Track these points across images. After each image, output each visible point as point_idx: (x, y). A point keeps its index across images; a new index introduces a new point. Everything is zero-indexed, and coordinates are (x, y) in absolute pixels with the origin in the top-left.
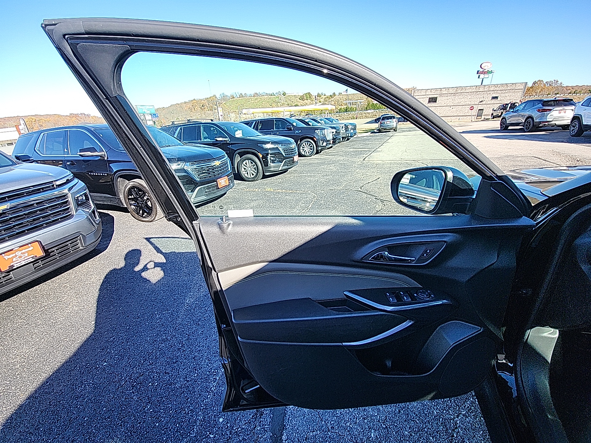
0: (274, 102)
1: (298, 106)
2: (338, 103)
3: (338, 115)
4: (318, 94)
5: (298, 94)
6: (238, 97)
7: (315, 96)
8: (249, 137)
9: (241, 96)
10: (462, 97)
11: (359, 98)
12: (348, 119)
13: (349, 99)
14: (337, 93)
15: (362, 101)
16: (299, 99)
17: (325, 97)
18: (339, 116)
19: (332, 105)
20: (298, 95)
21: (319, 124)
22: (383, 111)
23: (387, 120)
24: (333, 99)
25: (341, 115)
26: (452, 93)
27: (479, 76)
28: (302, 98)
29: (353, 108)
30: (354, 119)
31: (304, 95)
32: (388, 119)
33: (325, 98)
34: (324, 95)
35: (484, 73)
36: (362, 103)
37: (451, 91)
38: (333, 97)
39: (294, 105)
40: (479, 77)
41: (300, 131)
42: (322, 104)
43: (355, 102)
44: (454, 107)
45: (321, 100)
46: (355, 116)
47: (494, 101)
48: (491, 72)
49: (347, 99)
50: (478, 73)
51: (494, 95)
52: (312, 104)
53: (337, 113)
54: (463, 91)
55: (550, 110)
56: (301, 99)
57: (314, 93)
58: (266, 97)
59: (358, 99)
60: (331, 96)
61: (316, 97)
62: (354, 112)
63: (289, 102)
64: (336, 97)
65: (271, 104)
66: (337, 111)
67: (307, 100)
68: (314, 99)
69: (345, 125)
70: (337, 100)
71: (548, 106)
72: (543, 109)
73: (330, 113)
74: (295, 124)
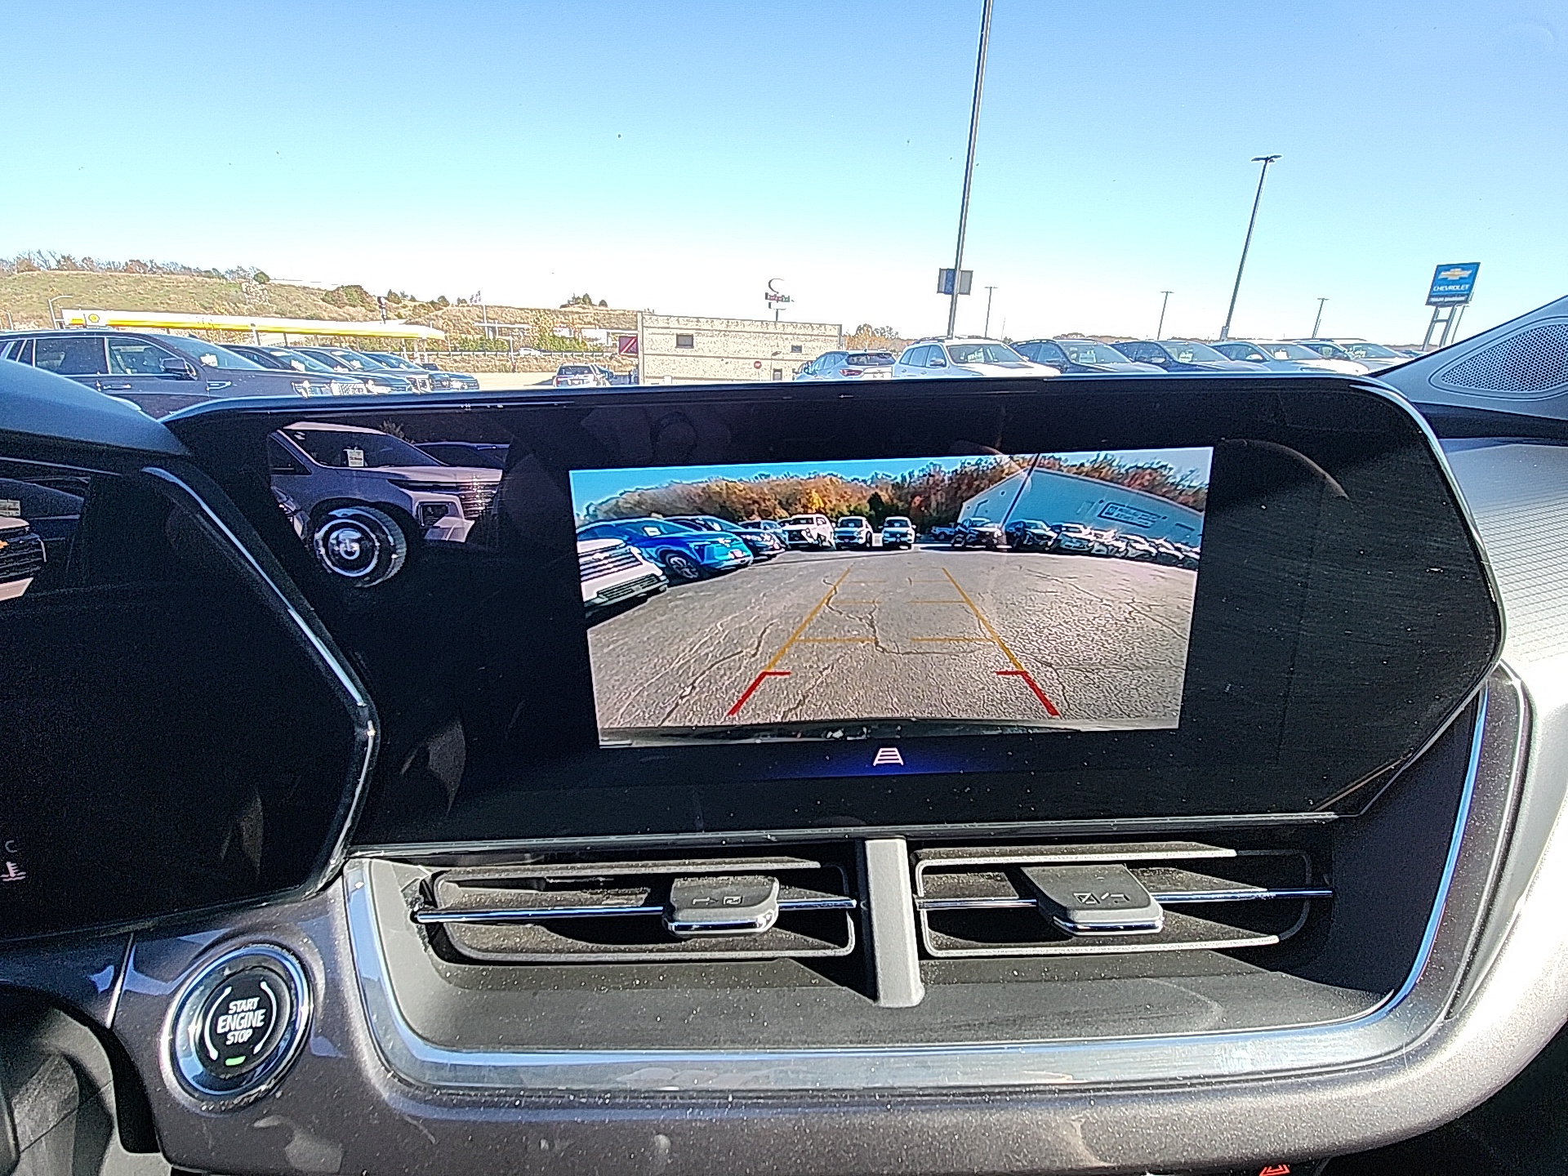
0: (220, 298)
1: (321, 319)
2: (455, 322)
3: (458, 358)
4: (389, 294)
5: (316, 286)
6: (54, 265)
7: (379, 298)
9: (66, 262)
10: (740, 341)
11: (519, 319)
12: (489, 371)
13: (488, 317)
14: (453, 300)
15: (525, 326)
16: (323, 300)
17: (413, 304)
18: (463, 360)
19: (438, 328)
20: (319, 289)
21: (339, 369)
22: (582, 356)
23: (573, 377)
24: (440, 313)
25: (466, 357)
26: (720, 331)
27: (770, 304)
28: (333, 299)
29: (502, 343)
30: (506, 371)
31: (338, 289)
32: (575, 374)
33: (415, 307)
34: (409, 298)
35: (777, 298)
36: (526, 333)
37: (718, 325)
38: (440, 309)
39: (305, 315)
40: (770, 307)
41: (229, 384)
42: (406, 323)
43: (508, 328)
44: (728, 360)
45: (402, 311)
46: (510, 363)
47: (795, 356)
48: (788, 300)
49: (483, 318)
50: (766, 298)
51: (796, 343)
52: (372, 320)
53: (456, 351)
54: (739, 328)
55: (860, 372)
56: (329, 303)
57: (374, 290)
58: (182, 278)
59: (516, 322)
60: (432, 303)
61: (384, 301)
63: (287, 307)
64: (449, 308)
65: (206, 305)
66: (455, 347)
67: (351, 305)
68: (377, 307)
69: (431, 376)
70: (452, 317)
71: (857, 364)
72: (850, 371)
73: (433, 350)
74: (209, 360)
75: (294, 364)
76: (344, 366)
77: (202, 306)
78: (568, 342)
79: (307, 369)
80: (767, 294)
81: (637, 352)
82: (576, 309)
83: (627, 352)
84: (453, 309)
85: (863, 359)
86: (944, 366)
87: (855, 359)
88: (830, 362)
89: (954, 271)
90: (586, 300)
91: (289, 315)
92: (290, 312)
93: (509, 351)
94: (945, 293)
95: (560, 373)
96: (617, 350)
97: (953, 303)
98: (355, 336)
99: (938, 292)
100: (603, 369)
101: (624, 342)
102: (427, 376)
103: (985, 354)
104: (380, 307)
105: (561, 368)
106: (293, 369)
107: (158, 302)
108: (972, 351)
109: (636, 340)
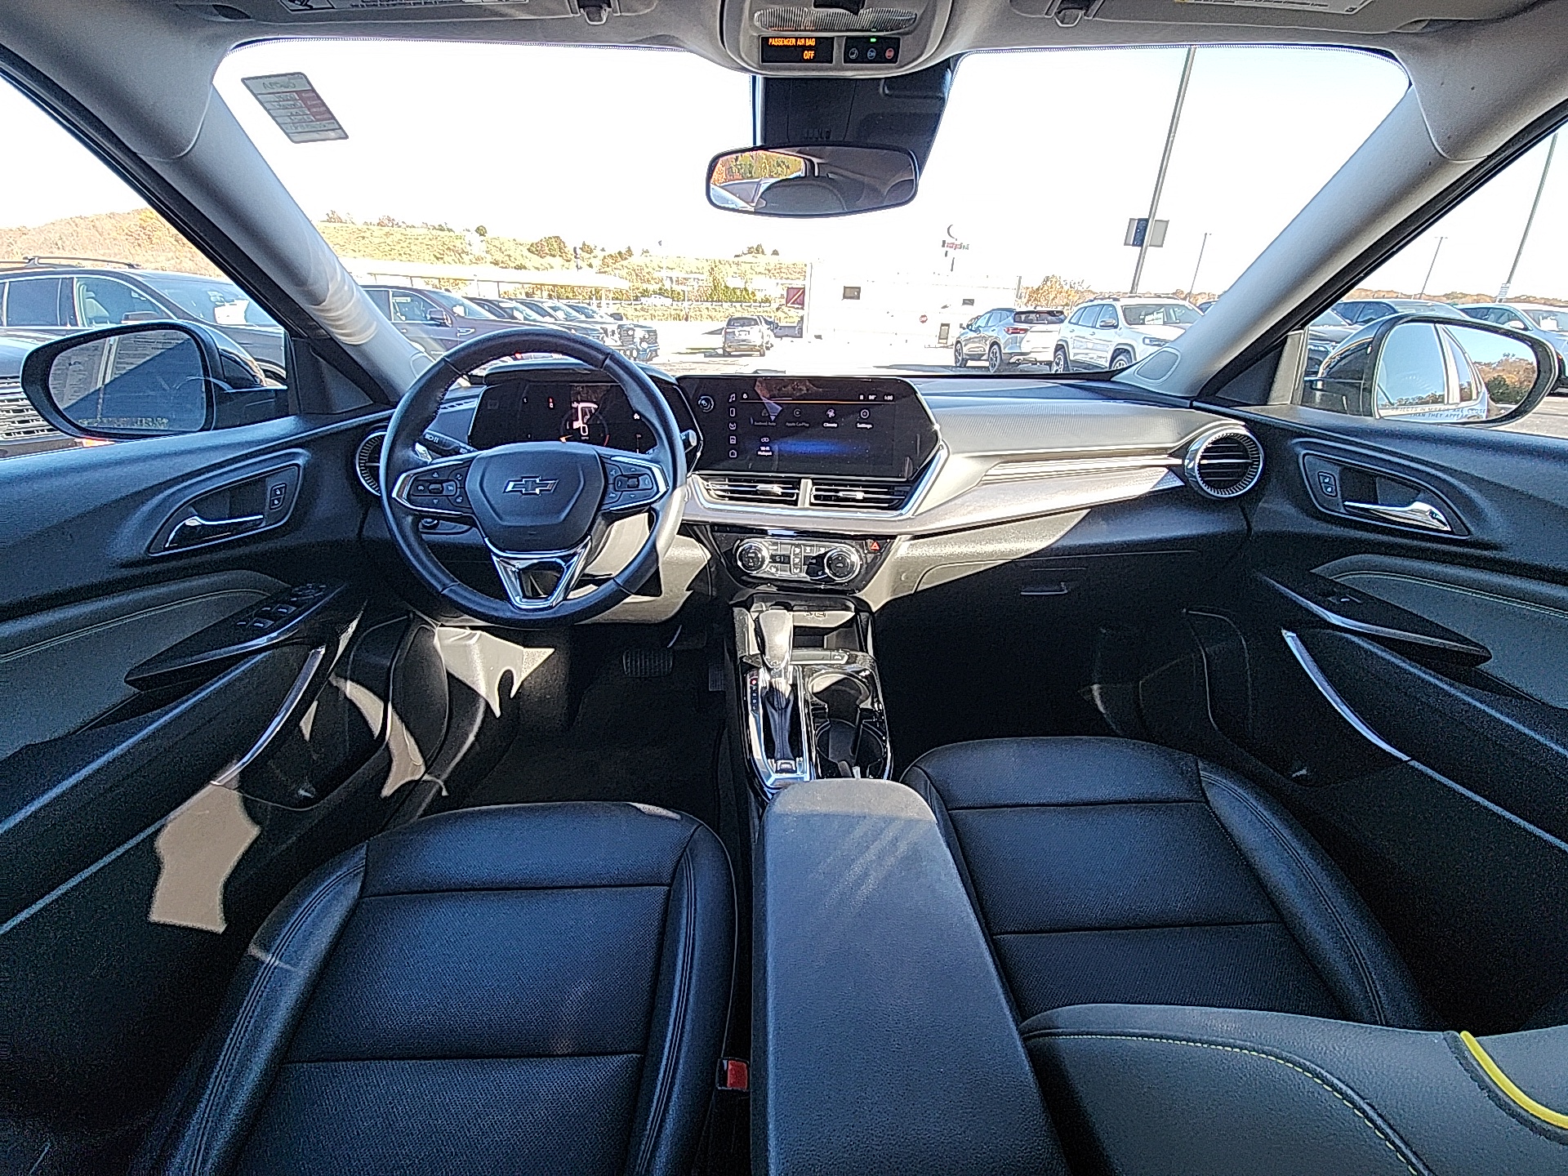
0: (449, 249)
1: (527, 269)
2: (638, 274)
4: (584, 244)
5: (522, 238)
7: (574, 249)
8: (259, 326)
9: (334, 216)
13: (666, 267)
14: (637, 251)
15: (700, 276)
16: (528, 250)
17: (603, 254)
18: (643, 309)
19: (623, 278)
20: (526, 241)
21: (548, 319)
22: (750, 306)
23: (740, 328)
24: (625, 263)
25: (646, 307)
27: (946, 252)
28: (536, 249)
31: (541, 240)
32: (743, 326)
33: (605, 257)
34: (600, 249)
35: (954, 246)
36: (701, 283)
38: (626, 259)
39: (514, 265)
40: (946, 255)
41: (473, 330)
42: (596, 273)
44: (895, 314)
45: (593, 261)
47: (964, 309)
48: (965, 248)
49: (662, 268)
50: (943, 246)
51: (967, 296)
52: (568, 269)
53: (636, 300)
55: (1026, 331)
56: (532, 252)
57: (572, 242)
60: (619, 253)
61: (579, 251)
62: (680, 303)
63: (500, 257)
64: (634, 258)
65: (438, 255)
66: (637, 297)
67: (551, 255)
68: (573, 257)
69: (620, 327)
70: (636, 268)
71: (1025, 322)
72: (1017, 329)
73: (617, 299)
74: (459, 310)
75: (516, 314)
76: (551, 316)
77: (435, 256)
78: (738, 293)
79: (525, 319)
80: (944, 242)
81: (803, 304)
82: (749, 258)
83: (793, 303)
84: (636, 260)
85: (1032, 316)
86: (1116, 327)
87: (1023, 317)
88: (995, 318)
89: (1147, 220)
90: (759, 250)
91: (501, 265)
92: (502, 262)
93: (684, 300)
94: (1133, 245)
95: (728, 324)
96: (784, 301)
97: (1141, 257)
98: (554, 286)
99: (1125, 244)
100: (770, 320)
101: (792, 292)
102: (616, 326)
103: (1168, 315)
104: (576, 257)
105: (730, 320)
106: (516, 319)
107: (402, 252)
108: (1151, 311)
109: (804, 292)
